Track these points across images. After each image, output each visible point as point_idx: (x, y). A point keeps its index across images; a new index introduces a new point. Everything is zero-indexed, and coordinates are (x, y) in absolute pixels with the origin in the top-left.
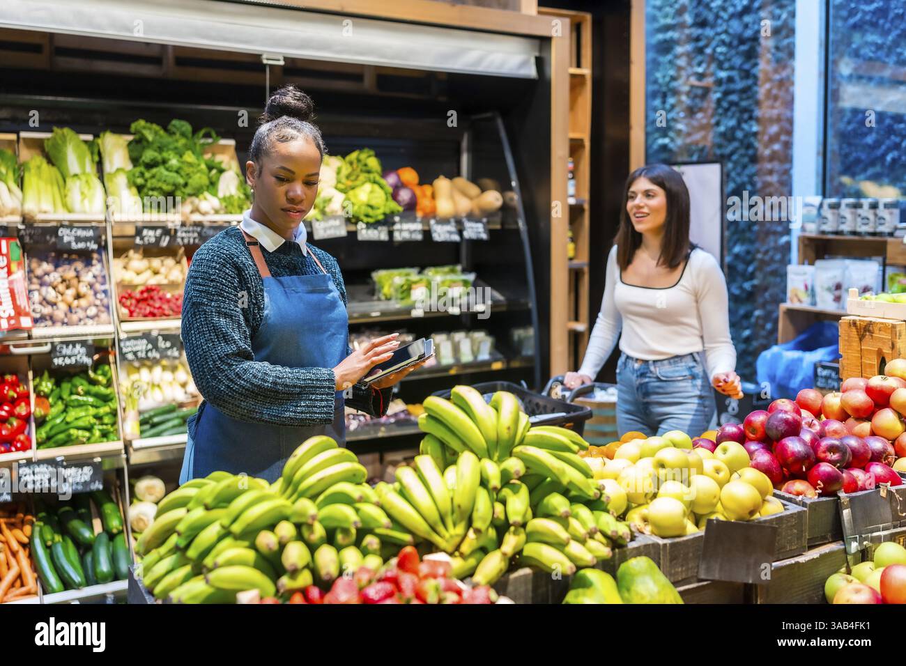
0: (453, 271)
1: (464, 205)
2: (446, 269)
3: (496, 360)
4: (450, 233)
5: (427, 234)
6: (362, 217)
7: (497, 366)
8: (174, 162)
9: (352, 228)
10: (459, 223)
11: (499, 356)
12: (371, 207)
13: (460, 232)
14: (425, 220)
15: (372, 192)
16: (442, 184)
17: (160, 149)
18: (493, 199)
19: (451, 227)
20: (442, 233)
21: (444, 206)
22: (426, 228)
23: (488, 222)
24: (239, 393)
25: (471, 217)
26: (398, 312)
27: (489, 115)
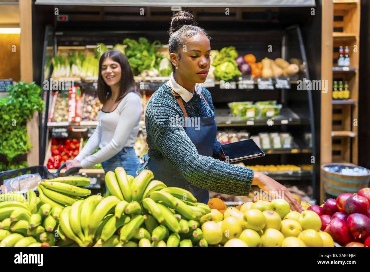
0: (271, 104)
1: (278, 71)
2: (267, 102)
3: (294, 148)
4: (268, 85)
5: (256, 86)
6: (222, 78)
7: (295, 151)
8: (139, 55)
9: (217, 83)
10: (274, 80)
11: (296, 146)
12: (226, 73)
13: (274, 85)
14: (255, 79)
15: (228, 66)
16: (266, 62)
17: (134, 50)
18: (294, 68)
19: (270, 82)
20: (263, 85)
21: (267, 72)
22: (256, 83)
23: (291, 80)
24: (194, 169)
25: (282, 77)
26: (240, 122)
27: (293, 27)
